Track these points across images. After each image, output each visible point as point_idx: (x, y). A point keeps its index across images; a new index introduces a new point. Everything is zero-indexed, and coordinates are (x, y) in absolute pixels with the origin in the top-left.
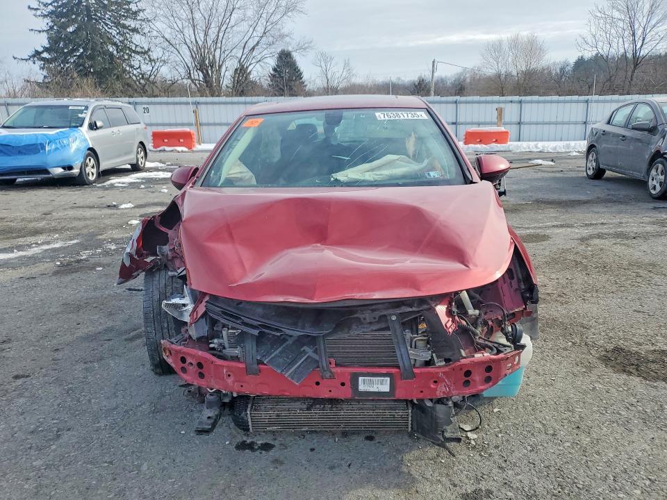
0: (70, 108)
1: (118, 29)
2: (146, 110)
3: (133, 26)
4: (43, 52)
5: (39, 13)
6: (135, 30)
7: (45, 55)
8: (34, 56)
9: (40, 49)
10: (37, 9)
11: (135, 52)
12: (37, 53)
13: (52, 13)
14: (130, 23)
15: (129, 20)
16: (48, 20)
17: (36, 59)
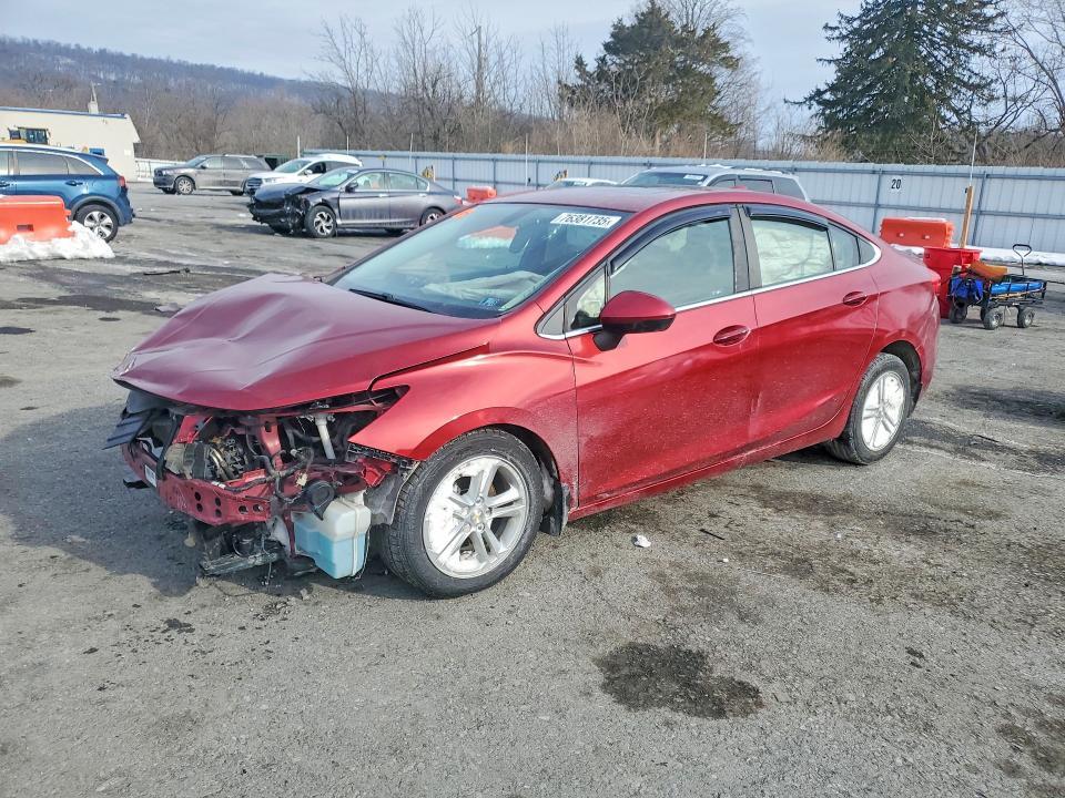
0: (687, 177)
1: (950, 48)
2: (898, 184)
3: (977, 42)
4: (826, 91)
5: (837, 33)
6: (980, 49)
7: (827, 96)
8: (811, 98)
9: (823, 87)
10: (837, 28)
11: (965, 85)
12: (819, 93)
13: (855, 31)
14: (977, 37)
15: (973, 32)
16: (845, 44)
17: (813, 102)
